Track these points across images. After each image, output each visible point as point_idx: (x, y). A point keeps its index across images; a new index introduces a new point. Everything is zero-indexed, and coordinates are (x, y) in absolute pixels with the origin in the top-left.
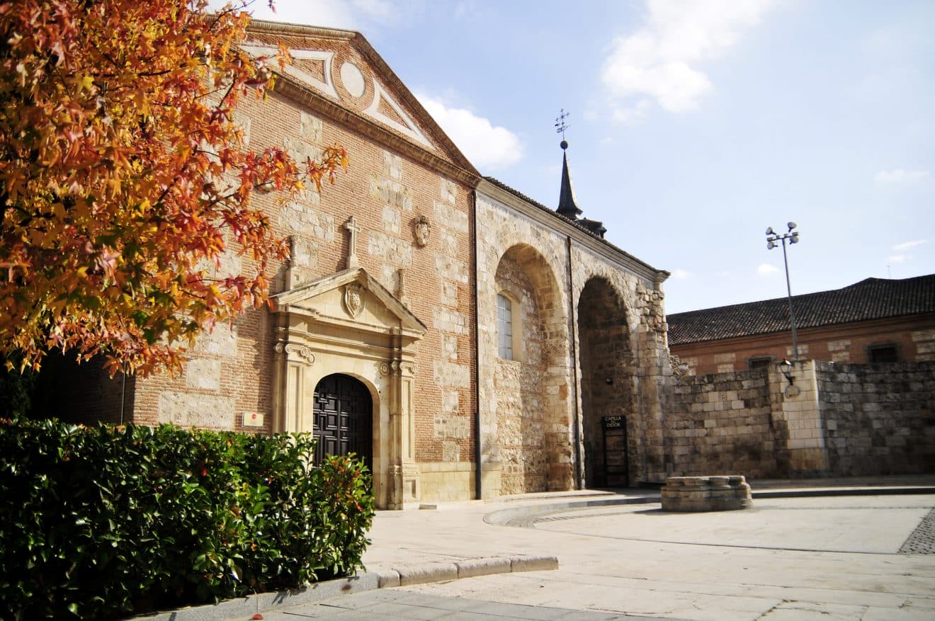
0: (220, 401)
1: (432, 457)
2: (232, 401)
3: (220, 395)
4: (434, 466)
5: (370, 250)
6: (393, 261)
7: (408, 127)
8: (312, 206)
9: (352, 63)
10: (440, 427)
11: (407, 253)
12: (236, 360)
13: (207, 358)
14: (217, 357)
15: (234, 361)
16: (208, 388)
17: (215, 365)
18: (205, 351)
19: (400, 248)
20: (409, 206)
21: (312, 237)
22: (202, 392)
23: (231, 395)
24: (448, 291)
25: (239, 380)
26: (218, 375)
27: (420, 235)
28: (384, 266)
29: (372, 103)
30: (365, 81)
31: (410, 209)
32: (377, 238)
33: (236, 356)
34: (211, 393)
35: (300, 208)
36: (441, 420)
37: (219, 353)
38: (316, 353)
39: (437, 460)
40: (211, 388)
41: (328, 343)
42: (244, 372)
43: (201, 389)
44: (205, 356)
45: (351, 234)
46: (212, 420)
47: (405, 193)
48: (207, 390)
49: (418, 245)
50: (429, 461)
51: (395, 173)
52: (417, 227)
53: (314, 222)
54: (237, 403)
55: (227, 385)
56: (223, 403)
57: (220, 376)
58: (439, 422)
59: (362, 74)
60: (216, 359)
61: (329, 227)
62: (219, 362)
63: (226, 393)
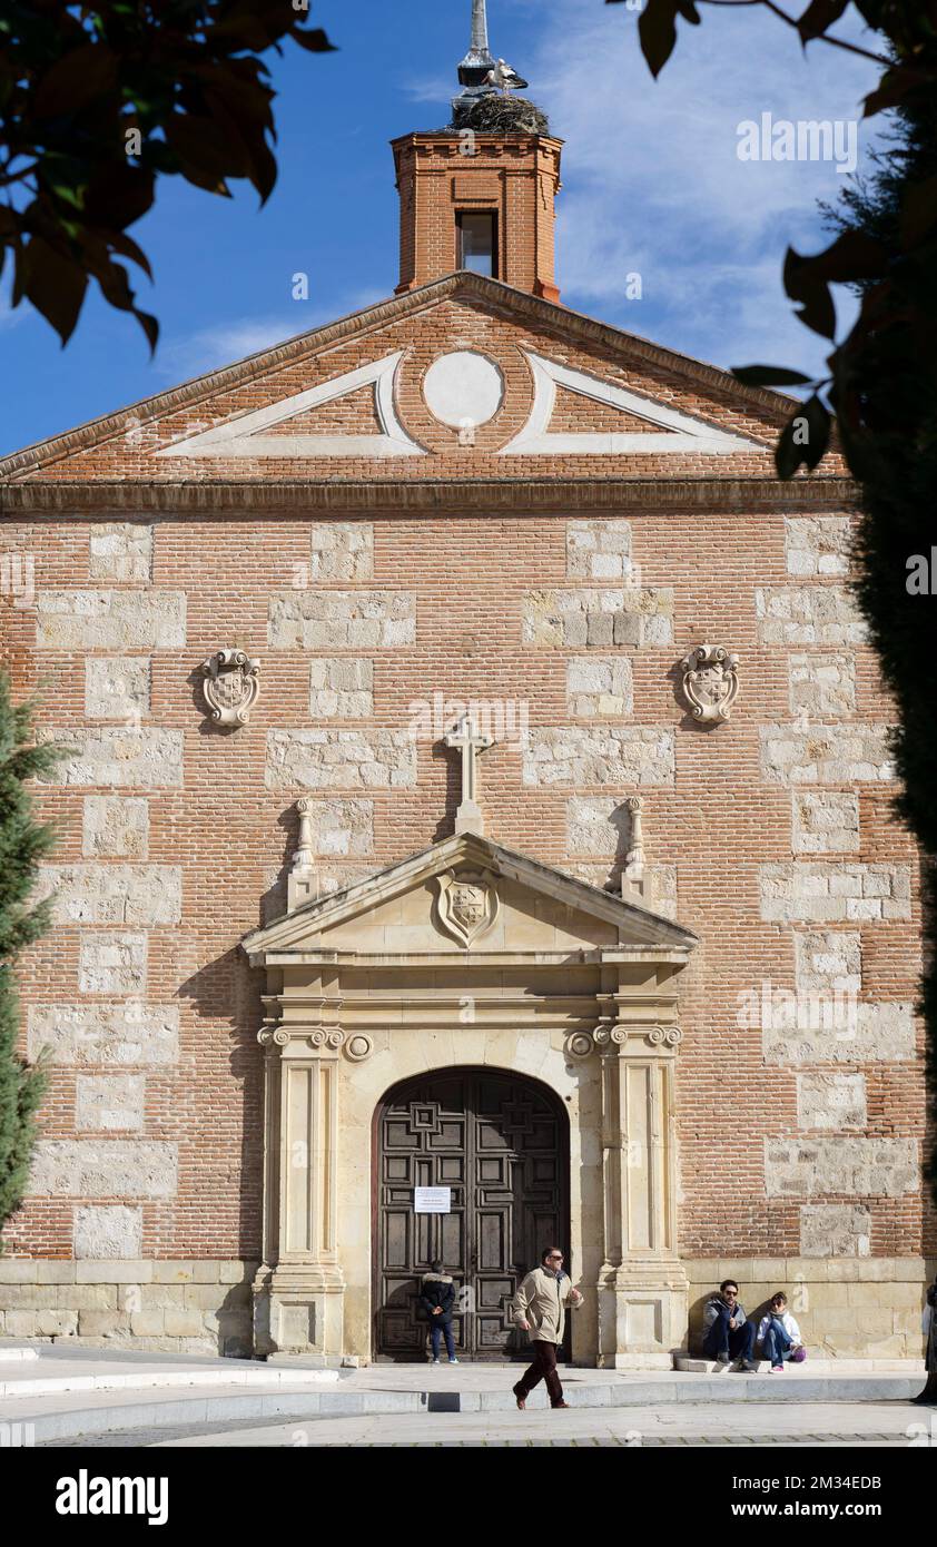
0: (146, 1149)
1: (759, 1245)
2: (173, 1147)
3: (144, 1138)
4: (763, 1267)
5: (530, 777)
6: (608, 783)
7: (662, 429)
8: (351, 723)
9: (459, 350)
11: (655, 755)
12: (177, 1071)
13: (115, 1073)
14: (136, 1070)
15: (173, 1073)
16: (119, 1127)
17: (134, 1084)
18: (112, 1061)
19: (633, 750)
20: (660, 634)
21: (355, 789)
22: (108, 1135)
23: (168, 1136)
24: (821, 817)
25: (186, 1106)
26: (139, 1102)
27: (701, 699)
28: (576, 801)
29: (526, 420)
30: (502, 375)
31: (666, 639)
32: (552, 742)
33: (177, 1063)
34: (127, 1135)
35: (318, 736)
36: (795, 1153)
37: (141, 1062)
38: (372, 1032)
39: (778, 1253)
40: (127, 1127)
41: (402, 1007)
42: (196, 1091)
43: (105, 1131)
44: (111, 1070)
45: (461, 755)
46: (130, 1184)
47: (644, 606)
48: (119, 1132)
49: (696, 723)
51: (607, 566)
52: (688, 680)
53: (358, 756)
54: (181, 1151)
55: (159, 1118)
56: (153, 1153)
57: (143, 1104)
58: (786, 1158)
59: (492, 362)
60: (133, 1074)
61: (401, 757)
62: (142, 1078)
63: (158, 1133)
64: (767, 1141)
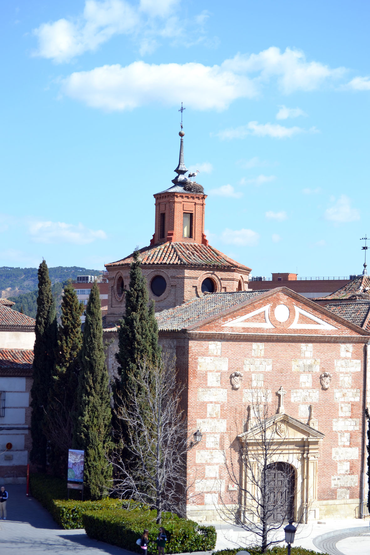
0: (219, 481)
1: (329, 497)
2: (224, 481)
3: (218, 479)
4: (331, 502)
5: (292, 400)
6: (307, 402)
7: (318, 323)
8: (259, 388)
9: (281, 304)
10: (337, 482)
11: (315, 396)
15: (224, 465)
16: (214, 476)
18: (212, 462)
19: (311, 394)
20: (317, 369)
21: (260, 402)
23: (223, 478)
24: (344, 409)
25: (227, 472)
26: (217, 471)
27: (325, 384)
28: (300, 405)
29: (293, 321)
30: (289, 310)
31: (318, 371)
32: (296, 393)
34: (215, 478)
35: (253, 391)
36: (337, 478)
37: (218, 462)
39: (333, 499)
42: (229, 468)
43: (211, 477)
44: (212, 464)
45: (280, 396)
46: (216, 488)
47: (314, 363)
49: (323, 389)
50: (328, 499)
51: (308, 354)
52: (322, 380)
53: (261, 395)
55: (221, 474)
58: (335, 479)
59: (287, 307)
60: (216, 465)
61: (269, 396)
62: (218, 466)
63: (221, 477)
64: (332, 476)
